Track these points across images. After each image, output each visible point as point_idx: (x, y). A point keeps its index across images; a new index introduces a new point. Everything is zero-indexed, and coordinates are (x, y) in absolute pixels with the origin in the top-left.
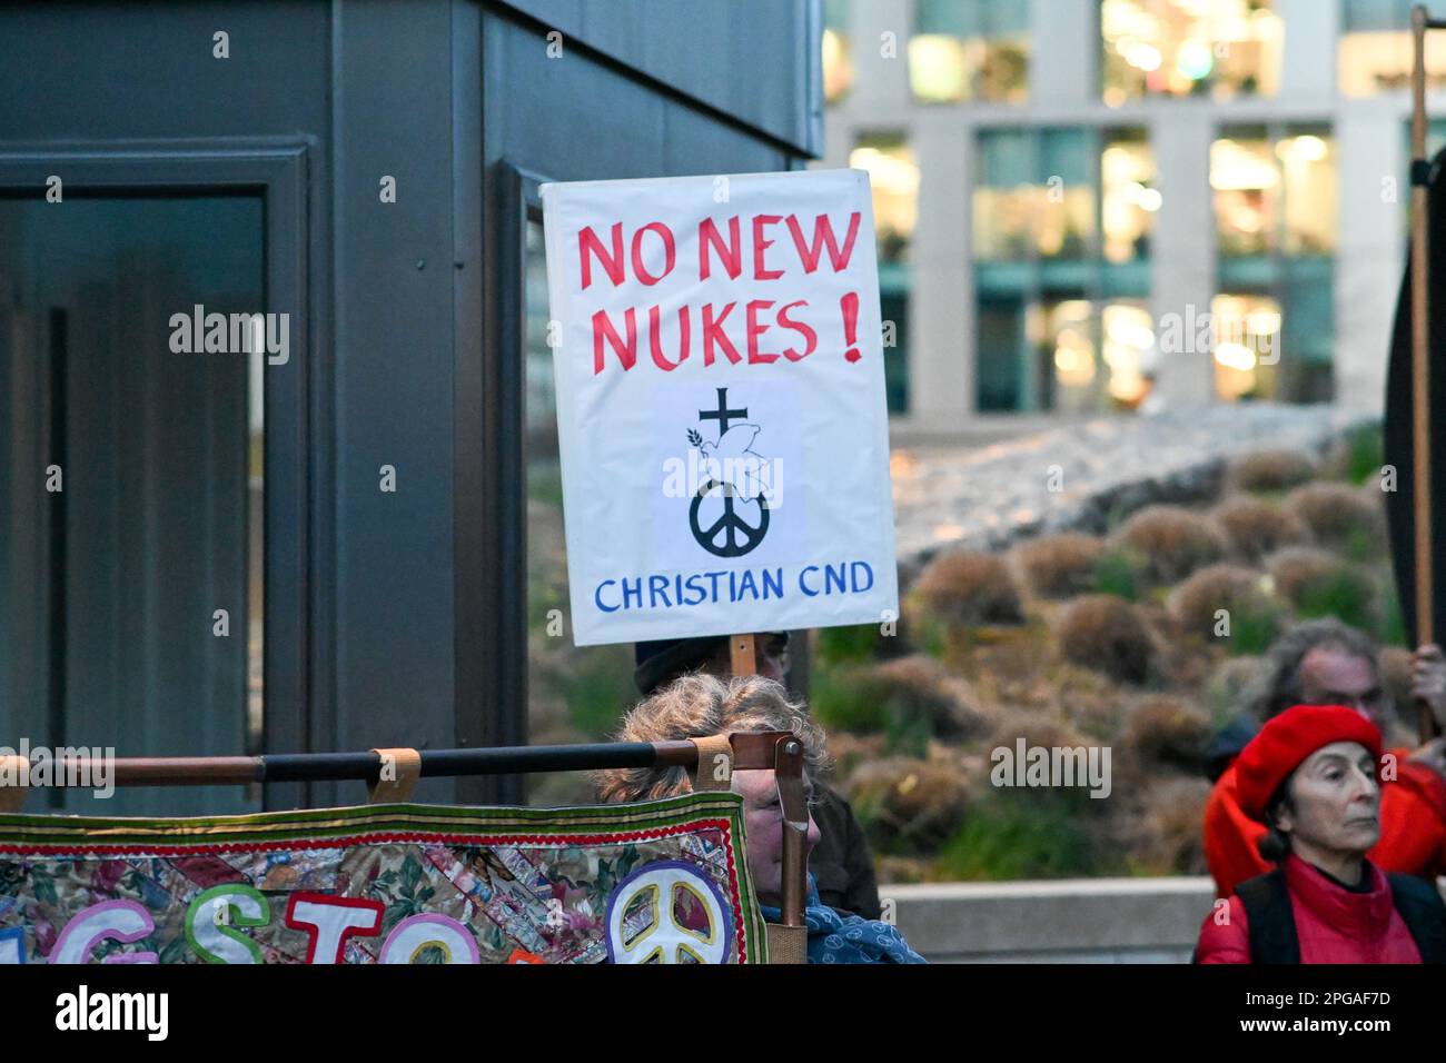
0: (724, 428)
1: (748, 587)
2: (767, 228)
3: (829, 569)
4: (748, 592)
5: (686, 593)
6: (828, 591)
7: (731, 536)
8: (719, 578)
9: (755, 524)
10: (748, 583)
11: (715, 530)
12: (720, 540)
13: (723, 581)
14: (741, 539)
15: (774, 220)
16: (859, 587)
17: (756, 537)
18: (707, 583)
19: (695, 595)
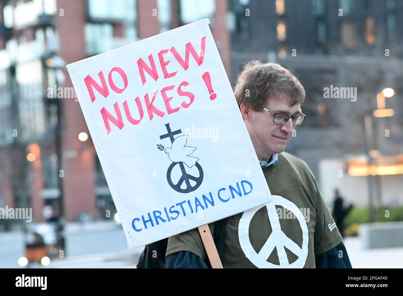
0: (172, 140)
1: (198, 205)
2: (164, 55)
3: (231, 188)
4: (199, 207)
5: (170, 215)
6: (233, 197)
7: (188, 183)
8: (183, 205)
9: (197, 175)
10: (198, 204)
11: (180, 183)
12: (184, 186)
13: (186, 205)
14: (193, 183)
15: (166, 51)
16: (247, 192)
17: (199, 181)
18: (178, 208)
19: (174, 215)
